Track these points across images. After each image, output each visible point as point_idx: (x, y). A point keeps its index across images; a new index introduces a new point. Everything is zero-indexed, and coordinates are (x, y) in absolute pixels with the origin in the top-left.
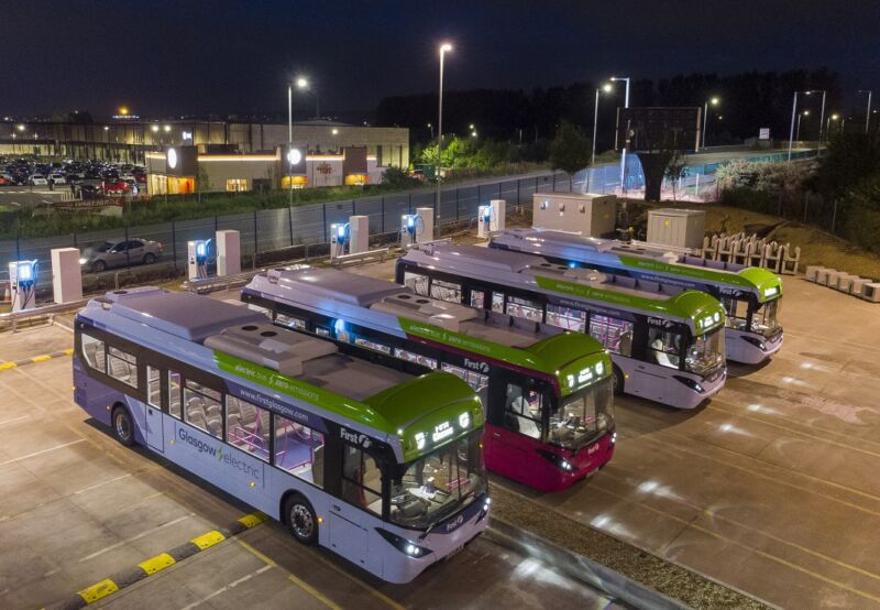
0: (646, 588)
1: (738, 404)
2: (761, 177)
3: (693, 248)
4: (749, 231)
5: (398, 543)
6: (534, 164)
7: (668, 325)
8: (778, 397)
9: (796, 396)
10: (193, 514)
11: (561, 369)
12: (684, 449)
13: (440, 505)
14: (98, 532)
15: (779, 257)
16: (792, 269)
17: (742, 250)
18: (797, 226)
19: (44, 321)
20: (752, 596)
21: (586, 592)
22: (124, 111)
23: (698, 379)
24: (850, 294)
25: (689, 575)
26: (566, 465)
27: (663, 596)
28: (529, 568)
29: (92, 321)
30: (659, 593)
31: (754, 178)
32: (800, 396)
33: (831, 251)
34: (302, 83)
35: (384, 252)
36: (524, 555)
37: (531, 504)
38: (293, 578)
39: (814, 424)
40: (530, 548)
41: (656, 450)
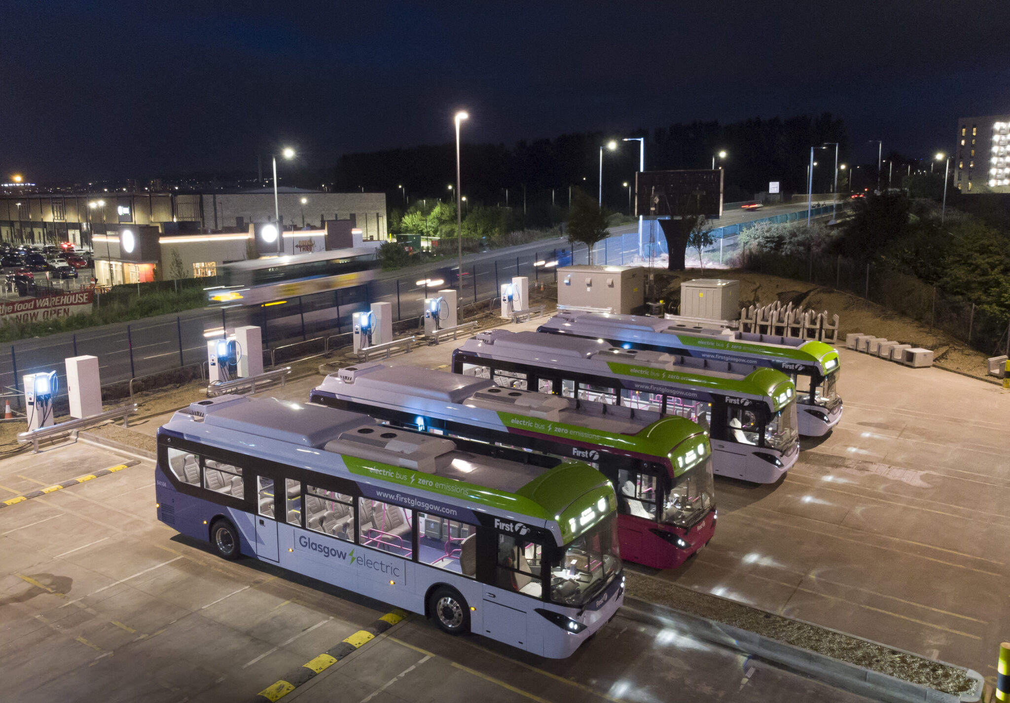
0: (779, 642)
1: (812, 477)
2: (787, 240)
3: (730, 320)
4: (783, 298)
5: (562, 622)
6: (538, 232)
7: (747, 404)
8: (847, 467)
9: (863, 464)
10: (332, 618)
11: (671, 451)
12: (774, 522)
13: (587, 585)
14: (246, 641)
15: (818, 326)
16: (831, 337)
17: (780, 320)
18: (831, 292)
19: (65, 438)
20: (870, 641)
21: (725, 653)
22: (18, 179)
23: (777, 454)
24: (891, 360)
25: (812, 629)
26: (681, 543)
27: (795, 647)
28: (667, 637)
29: (182, 434)
30: (791, 646)
31: (779, 242)
32: (866, 465)
33: (865, 317)
34: (289, 153)
35: (411, 341)
36: (660, 626)
37: (653, 582)
38: (454, 664)
39: (885, 489)
40: (664, 620)
41: (749, 525)
